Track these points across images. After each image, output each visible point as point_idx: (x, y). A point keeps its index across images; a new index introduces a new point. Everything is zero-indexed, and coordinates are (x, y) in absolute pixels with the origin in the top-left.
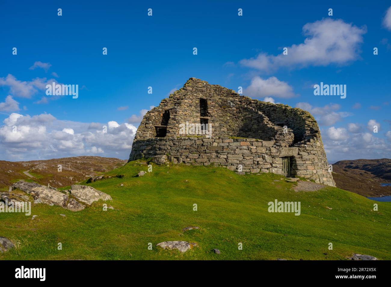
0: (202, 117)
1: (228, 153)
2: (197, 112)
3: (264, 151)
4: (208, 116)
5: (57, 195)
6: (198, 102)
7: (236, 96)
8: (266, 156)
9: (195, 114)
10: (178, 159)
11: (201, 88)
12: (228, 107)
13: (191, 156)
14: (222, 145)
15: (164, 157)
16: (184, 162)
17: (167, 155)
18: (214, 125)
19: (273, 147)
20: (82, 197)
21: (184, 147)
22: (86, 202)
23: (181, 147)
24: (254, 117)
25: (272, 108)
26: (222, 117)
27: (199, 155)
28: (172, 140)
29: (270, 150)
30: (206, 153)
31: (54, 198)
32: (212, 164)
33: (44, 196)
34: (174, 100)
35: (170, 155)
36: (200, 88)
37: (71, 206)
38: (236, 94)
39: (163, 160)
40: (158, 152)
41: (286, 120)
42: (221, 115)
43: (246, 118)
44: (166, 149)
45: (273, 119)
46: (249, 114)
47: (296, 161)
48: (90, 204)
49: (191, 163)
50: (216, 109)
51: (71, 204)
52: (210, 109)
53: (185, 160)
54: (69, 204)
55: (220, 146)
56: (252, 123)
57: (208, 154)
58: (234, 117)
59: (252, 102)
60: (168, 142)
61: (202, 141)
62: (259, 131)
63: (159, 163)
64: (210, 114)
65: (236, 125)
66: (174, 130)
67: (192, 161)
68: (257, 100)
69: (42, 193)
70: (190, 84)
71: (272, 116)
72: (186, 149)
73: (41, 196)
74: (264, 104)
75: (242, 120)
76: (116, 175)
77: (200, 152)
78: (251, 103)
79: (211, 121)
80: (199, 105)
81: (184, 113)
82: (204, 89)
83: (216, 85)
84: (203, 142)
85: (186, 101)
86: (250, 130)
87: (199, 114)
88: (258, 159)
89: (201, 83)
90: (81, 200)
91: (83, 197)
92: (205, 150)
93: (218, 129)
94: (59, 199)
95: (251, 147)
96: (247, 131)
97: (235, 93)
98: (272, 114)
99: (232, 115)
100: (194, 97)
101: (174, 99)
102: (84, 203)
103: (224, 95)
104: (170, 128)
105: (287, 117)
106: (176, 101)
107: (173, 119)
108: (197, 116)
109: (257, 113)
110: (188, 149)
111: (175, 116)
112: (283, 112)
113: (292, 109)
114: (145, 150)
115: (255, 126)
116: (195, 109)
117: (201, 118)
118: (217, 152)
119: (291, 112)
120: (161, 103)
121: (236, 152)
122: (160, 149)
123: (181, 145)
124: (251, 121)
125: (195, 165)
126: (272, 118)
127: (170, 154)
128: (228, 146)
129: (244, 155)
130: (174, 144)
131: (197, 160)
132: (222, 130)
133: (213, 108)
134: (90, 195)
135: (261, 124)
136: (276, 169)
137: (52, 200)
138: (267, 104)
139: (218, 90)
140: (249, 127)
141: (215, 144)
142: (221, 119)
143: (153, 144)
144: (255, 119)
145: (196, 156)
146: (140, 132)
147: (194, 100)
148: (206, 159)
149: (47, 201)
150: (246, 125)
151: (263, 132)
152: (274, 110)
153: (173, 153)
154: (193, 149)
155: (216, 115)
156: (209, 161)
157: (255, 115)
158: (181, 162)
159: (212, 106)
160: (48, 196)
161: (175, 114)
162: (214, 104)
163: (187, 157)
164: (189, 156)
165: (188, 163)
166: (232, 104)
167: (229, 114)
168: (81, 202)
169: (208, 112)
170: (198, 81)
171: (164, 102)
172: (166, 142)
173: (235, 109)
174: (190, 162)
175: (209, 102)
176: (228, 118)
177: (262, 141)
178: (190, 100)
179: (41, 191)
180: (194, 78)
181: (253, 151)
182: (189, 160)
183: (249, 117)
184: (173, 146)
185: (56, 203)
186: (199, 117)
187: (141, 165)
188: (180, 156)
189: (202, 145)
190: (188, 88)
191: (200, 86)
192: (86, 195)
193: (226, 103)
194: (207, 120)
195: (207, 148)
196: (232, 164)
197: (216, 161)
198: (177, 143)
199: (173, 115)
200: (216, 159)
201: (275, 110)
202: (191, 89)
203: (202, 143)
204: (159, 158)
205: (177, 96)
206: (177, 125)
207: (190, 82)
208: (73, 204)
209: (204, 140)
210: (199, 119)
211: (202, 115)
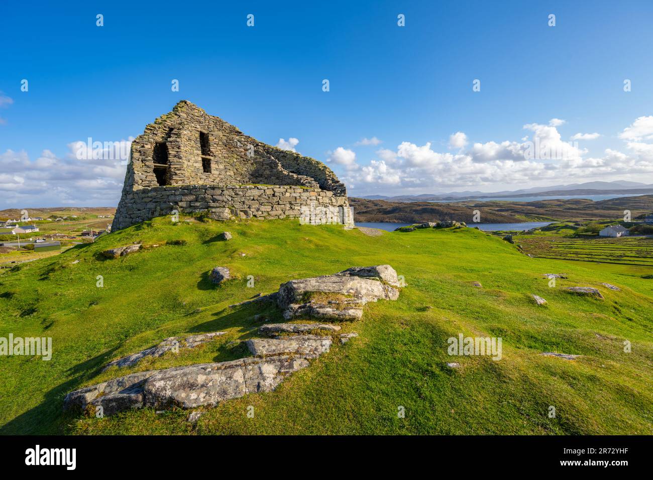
0: (204, 156)
1: (301, 204)
2: (197, 149)
3: (327, 201)
4: (210, 155)
6: (197, 135)
7: (242, 135)
9: (195, 151)
10: (246, 213)
11: (198, 118)
12: (235, 147)
13: (263, 208)
14: (295, 195)
15: (227, 210)
16: (255, 216)
17: (228, 207)
18: (217, 167)
19: (333, 197)
21: (252, 198)
23: (248, 198)
24: (266, 162)
25: (282, 154)
26: (227, 158)
27: (272, 207)
28: (232, 188)
30: (279, 204)
32: (288, 216)
34: (165, 129)
35: (234, 208)
38: (240, 133)
39: (226, 215)
40: (212, 204)
41: (296, 168)
42: (226, 155)
43: (256, 162)
44: (225, 200)
46: (260, 158)
49: (264, 217)
50: (220, 148)
52: (213, 147)
53: (256, 213)
55: (292, 197)
56: (264, 168)
57: (282, 206)
58: (242, 159)
59: (260, 144)
60: (226, 191)
61: (273, 190)
62: (273, 178)
63: (221, 219)
64: (213, 154)
65: (245, 169)
67: (265, 214)
68: (265, 143)
70: (184, 109)
72: (253, 199)
74: (273, 149)
75: (252, 164)
76: (166, 241)
77: (272, 204)
78: (257, 145)
79: (215, 162)
80: (199, 140)
81: (185, 149)
82: (202, 119)
83: (216, 116)
84: (274, 192)
85: (185, 132)
86: (261, 176)
87: (200, 152)
89: (198, 111)
92: (278, 201)
93: (223, 173)
95: (319, 197)
96: (257, 177)
97: (239, 131)
99: (239, 157)
100: (194, 129)
101: (165, 127)
103: (227, 131)
104: (175, 168)
105: (298, 164)
107: (175, 156)
108: (198, 155)
109: (270, 158)
110: (257, 200)
111: (177, 152)
112: (294, 159)
113: (304, 158)
114: (181, 201)
115: (268, 172)
116: (195, 145)
117: (202, 158)
118: (291, 204)
119: (304, 160)
120: (146, 131)
121: (308, 202)
122: (214, 201)
123: (247, 195)
124: (263, 166)
125: (270, 219)
127: (233, 207)
128: (300, 197)
130: (237, 194)
131: (270, 213)
132: (228, 173)
135: (275, 170)
138: (275, 149)
139: (219, 123)
140: (260, 173)
141: (288, 194)
142: (227, 160)
143: (198, 193)
144: (267, 164)
145: (268, 208)
147: (193, 133)
148: (280, 212)
150: (256, 171)
151: (278, 178)
152: (283, 156)
153: (238, 206)
154: (263, 200)
155: (220, 156)
156: (284, 213)
157: (267, 160)
158: (252, 216)
159: (215, 144)
161: (178, 150)
162: (217, 140)
163: (258, 210)
164: (261, 209)
165: (260, 216)
166: (239, 143)
167: (236, 156)
169: (210, 150)
170: (194, 107)
171: (151, 130)
172: (222, 191)
173: (243, 150)
174: (262, 215)
175: (211, 138)
176: (235, 160)
178: (189, 132)
180: (188, 102)
181: (321, 201)
182: (261, 213)
183: (261, 162)
184: (236, 196)
186: (201, 156)
187: (191, 224)
188: (248, 210)
189: (274, 195)
190: (181, 114)
191: (196, 114)
193: (232, 142)
194: (210, 160)
195: (280, 199)
197: (291, 212)
198: (241, 193)
199: (174, 150)
200: (291, 211)
201: (285, 157)
202: (185, 116)
203: (273, 193)
204: (220, 212)
205: (168, 124)
207: (183, 106)
209: (275, 189)
210: (200, 159)
211: (203, 154)
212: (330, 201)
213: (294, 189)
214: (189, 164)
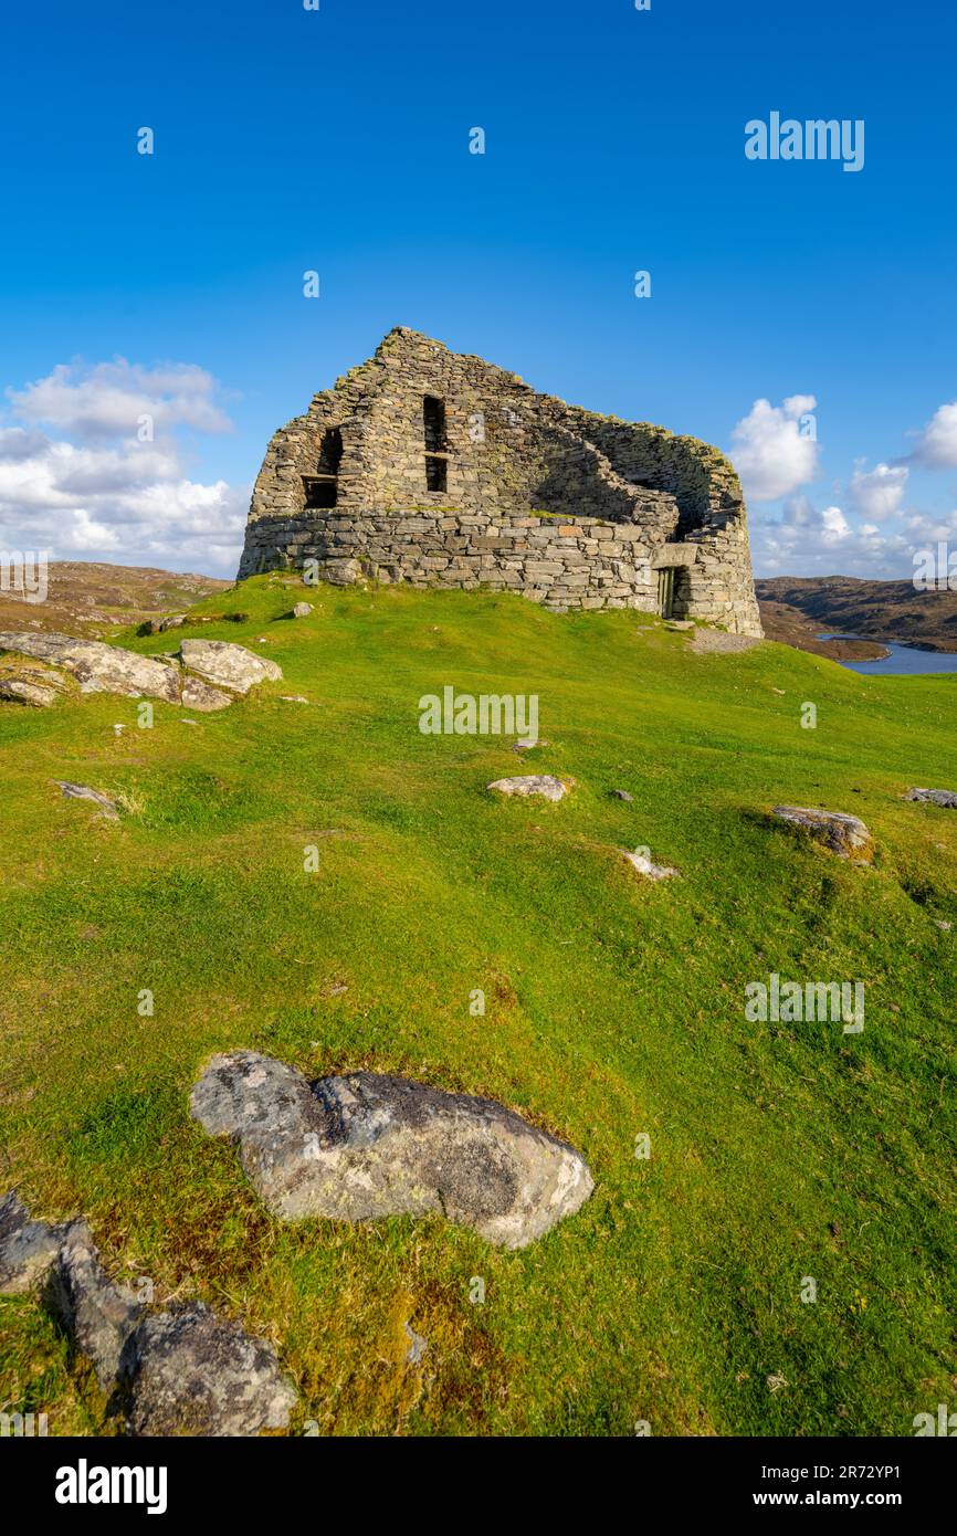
0: (430, 454)
1: (526, 557)
2: (416, 438)
3: (617, 550)
4: (446, 451)
5: (146, 670)
6: (418, 405)
7: (525, 395)
8: (622, 566)
9: (410, 444)
10: (391, 570)
11: (428, 365)
12: (503, 427)
13: (427, 562)
14: (511, 533)
15: (353, 564)
16: (408, 579)
17: (358, 558)
18: (461, 478)
19: (638, 541)
20: (217, 673)
21: (408, 538)
22: (231, 685)
23: (400, 538)
24: (574, 459)
25: (621, 435)
26: (485, 455)
27: (450, 561)
28: (371, 516)
29: (632, 550)
30: (467, 555)
31: (138, 676)
32: (485, 585)
33: (106, 671)
34: (350, 398)
35: (367, 561)
36: (424, 364)
37: (193, 697)
38: (524, 388)
39: (349, 572)
40: (333, 551)
42: (483, 448)
43: (551, 460)
44: (356, 542)
45: (622, 466)
46: (560, 450)
47: (689, 579)
48: (244, 692)
49: (428, 583)
50: (468, 431)
51: (192, 693)
52: (453, 431)
53: (411, 573)
54: (185, 693)
55: (506, 537)
56: (566, 475)
57: (473, 559)
58: (518, 455)
59: (569, 413)
60: (359, 523)
61: (457, 520)
63: (339, 583)
64: (453, 445)
65: (524, 479)
66: (357, 489)
67: (432, 576)
68: (582, 408)
69: (97, 662)
70: (395, 349)
71: (619, 456)
72: (411, 542)
73: (97, 670)
74: (600, 422)
75: (541, 466)
76: (224, 613)
77: (450, 553)
78: (564, 416)
79: (456, 467)
80: (422, 416)
81: (381, 440)
82: (435, 367)
83: (468, 355)
84: (460, 524)
85: (386, 401)
86: (559, 495)
87: (422, 445)
88: (602, 574)
89: (426, 348)
90: (216, 682)
91: (221, 671)
92: (466, 548)
93: (473, 490)
94: (152, 679)
95: (586, 541)
96: (550, 498)
97: (522, 384)
98: (620, 452)
99: (511, 450)
100: (409, 391)
101: (351, 394)
102: (227, 690)
103: (492, 388)
104: (346, 481)
105: (659, 460)
106: (354, 399)
107: (352, 456)
108: (417, 451)
109: (582, 446)
110: (419, 543)
111: (358, 446)
112: (651, 446)
113: (674, 439)
114: (291, 544)
115: (575, 485)
116: (410, 429)
117: (427, 457)
118: (497, 553)
119: (673, 447)
120: (313, 406)
121: (548, 554)
122: (338, 543)
123: (398, 531)
124: (565, 468)
125: (440, 588)
126: (619, 462)
127: (368, 557)
128: (526, 538)
129: (567, 562)
130: (378, 530)
131: (444, 574)
132: (485, 492)
133: (460, 426)
134: (241, 667)
135: (591, 479)
136: (642, 598)
137: (134, 681)
138: (607, 421)
139: (475, 371)
140: (558, 487)
141: (493, 531)
142: (483, 459)
143: (316, 527)
144: (575, 465)
145: (440, 562)
146: (265, 493)
147: (408, 401)
148: (467, 573)
149: (118, 684)
150: (550, 483)
152: (626, 440)
153: (377, 554)
154: (432, 544)
155: (469, 450)
156: (477, 576)
157: (575, 453)
158: (401, 579)
159: (458, 422)
160: (117, 671)
161: (358, 442)
162: (463, 414)
163: (417, 566)
164: (422, 562)
165: (419, 581)
166: (513, 415)
167: (504, 448)
168: (219, 687)
169: (446, 440)
170: (418, 340)
171: (321, 403)
172: (354, 522)
173: (522, 432)
174: (424, 578)
175: (449, 409)
176: (503, 459)
177: (614, 524)
178: (398, 401)
179: (94, 657)
180: (406, 329)
181: (591, 551)
182: (422, 573)
183: (560, 459)
184: (375, 534)
185: (147, 689)
186: (424, 453)
187: (288, 588)
188: (396, 564)
189: (458, 533)
190: (388, 360)
191: (424, 356)
192: (229, 667)
193: (496, 413)
194: (445, 461)
195: (470, 542)
196: (535, 587)
197: (496, 576)
198: (387, 527)
199: (352, 443)
200: (495, 573)
201: (629, 440)
202: (397, 363)
203: (457, 527)
204: (338, 567)
205: (358, 386)
206: (365, 474)
207: (394, 342)
208: (196, 692)
209: (461, 518)
210: (422, 460)
211: (428, 449)
212: (626, 553)
213: (511, 518)
214: (392, 472)
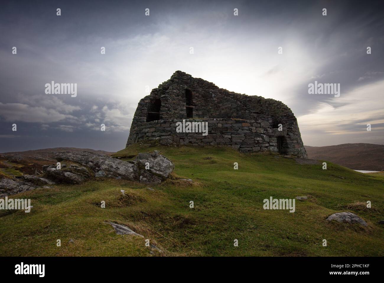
0: (188, 106)
1: (232, 133)
2: (183, 102)
3: (262, 131)
4: (192, 105)
5: (124, 166)
6: (184, 92)
7: (216, 89)
8: (265, 136)
9: (181, 103)
10: (184, 140)
11: (186, 81)
12: (210, 98)
14: (226, 126)
15: (170, 138)
16: (190, 142)
18: (197, 113)
19: (268, 128)
20: (155, 168)
22: (161, 173)
24: (233, 107)
25: (248, 99)
26: (205, 106)
29: (267, 131)
30: (211, 133)
31: (121, 169)
33: (106, 167)
36: (185, 81)
37: (145, 179)
38: (216, 87)
39: (169, 141)
41: (260, 109)
42: (204, 104)
44: (171, 130)
45: (249, 109)
47: (286, 140)
48: (167, 176)
50: (199, 99)
51: (144, 177)
52: (195, 99)
54: (141, 177)
55: (224, 127)
56: (232, 111)
57: (214, 135)
58: (215, 106)
59: (231, 93)
60: (172, 124)
63: (165, 144)
64: (195, 103)
69: (103, 163)
70: (176, 77)
71: (248, 106)
73: (104, 167)
79: (196, 110)
80: (185, 95)
81: (173, 102)
82: (189, 81)
83: (199, 78)
87: (185, 104)
88: (258, 139)
89: (186, 76)
90: (154, 172)
91: (156, 167)
94: (127, 170)
95: (252, 128)
98: (248, 104)
99: (213, 105)
100: (181, 88)
101: (163, 89)
102: (160, 176)
103: (206, 87)
104: (162, 114)
105: (261, 106)
107: (164, 106)
108: (184, 105)
111: (166, 104)
116: (181, 99)
117: (186, 107)
118: (222, 132)
120: (152, 93)
121: (239, 132)
122: (164, 131)
124: (231, 109)
125: (202, 145)
126: (248, 107)
127: (176, 135)
128: (231, 127)
129: (246, 135)
131: (203, 140)
133: (197, 98)
134: (165, 165)
135: (241, 112)
136: (273, 147)
137: (119, 172)
139: (201, 83)
140: (229, 115)
141: (220, 125)
142: (204, 108)
143: (156, 126)
144: (235, 108)
146: (137, 117)
147: (181, 91)
148: (212, 139)
149: (112, 173)
150: (226, 114)
155: (200, 105)
156: (215, 140)
157: (234, 105)
159: (196, 97)
160: (112, 167)
161: (166, 102)
162: (198, 94)
165: (195, 143)
166: (213, 94)
167: (211, 104)
168: (156, 174)
169: (192, 102)
170: (184, 74)
171: (154, 92)
173: (216, 99)
175: (193, 93)
176: (210, 107)
178: (178, 91)
179: (102, 161)
181: (254, 131)
183: (229, 107)
185: (124, 175)
186: (185, 106)
191: (185, 78)
192: (160, 165)
193: (208, 94)
194: (192, 108)
195: (212, 129)
196: (236, 144)
199: (164, 103)
200: (221, 139)
201: (251, 101)
202: (177, 80)
205: (165, 87)
206: (168, 112)
208: (146, 177)
210: (185, 108)
211: (187, 104)
212: (265, 132)
214: (176, 112)
